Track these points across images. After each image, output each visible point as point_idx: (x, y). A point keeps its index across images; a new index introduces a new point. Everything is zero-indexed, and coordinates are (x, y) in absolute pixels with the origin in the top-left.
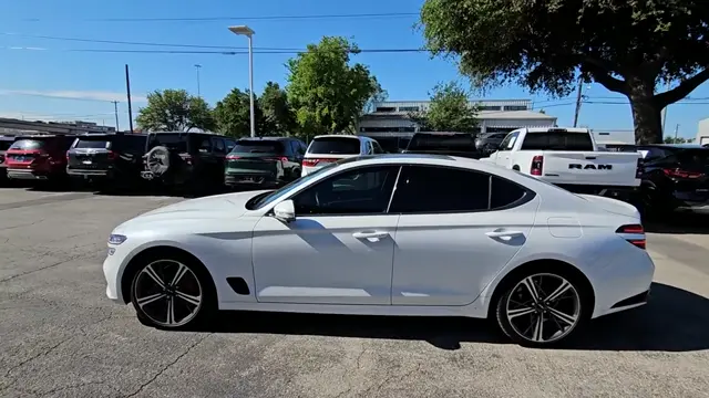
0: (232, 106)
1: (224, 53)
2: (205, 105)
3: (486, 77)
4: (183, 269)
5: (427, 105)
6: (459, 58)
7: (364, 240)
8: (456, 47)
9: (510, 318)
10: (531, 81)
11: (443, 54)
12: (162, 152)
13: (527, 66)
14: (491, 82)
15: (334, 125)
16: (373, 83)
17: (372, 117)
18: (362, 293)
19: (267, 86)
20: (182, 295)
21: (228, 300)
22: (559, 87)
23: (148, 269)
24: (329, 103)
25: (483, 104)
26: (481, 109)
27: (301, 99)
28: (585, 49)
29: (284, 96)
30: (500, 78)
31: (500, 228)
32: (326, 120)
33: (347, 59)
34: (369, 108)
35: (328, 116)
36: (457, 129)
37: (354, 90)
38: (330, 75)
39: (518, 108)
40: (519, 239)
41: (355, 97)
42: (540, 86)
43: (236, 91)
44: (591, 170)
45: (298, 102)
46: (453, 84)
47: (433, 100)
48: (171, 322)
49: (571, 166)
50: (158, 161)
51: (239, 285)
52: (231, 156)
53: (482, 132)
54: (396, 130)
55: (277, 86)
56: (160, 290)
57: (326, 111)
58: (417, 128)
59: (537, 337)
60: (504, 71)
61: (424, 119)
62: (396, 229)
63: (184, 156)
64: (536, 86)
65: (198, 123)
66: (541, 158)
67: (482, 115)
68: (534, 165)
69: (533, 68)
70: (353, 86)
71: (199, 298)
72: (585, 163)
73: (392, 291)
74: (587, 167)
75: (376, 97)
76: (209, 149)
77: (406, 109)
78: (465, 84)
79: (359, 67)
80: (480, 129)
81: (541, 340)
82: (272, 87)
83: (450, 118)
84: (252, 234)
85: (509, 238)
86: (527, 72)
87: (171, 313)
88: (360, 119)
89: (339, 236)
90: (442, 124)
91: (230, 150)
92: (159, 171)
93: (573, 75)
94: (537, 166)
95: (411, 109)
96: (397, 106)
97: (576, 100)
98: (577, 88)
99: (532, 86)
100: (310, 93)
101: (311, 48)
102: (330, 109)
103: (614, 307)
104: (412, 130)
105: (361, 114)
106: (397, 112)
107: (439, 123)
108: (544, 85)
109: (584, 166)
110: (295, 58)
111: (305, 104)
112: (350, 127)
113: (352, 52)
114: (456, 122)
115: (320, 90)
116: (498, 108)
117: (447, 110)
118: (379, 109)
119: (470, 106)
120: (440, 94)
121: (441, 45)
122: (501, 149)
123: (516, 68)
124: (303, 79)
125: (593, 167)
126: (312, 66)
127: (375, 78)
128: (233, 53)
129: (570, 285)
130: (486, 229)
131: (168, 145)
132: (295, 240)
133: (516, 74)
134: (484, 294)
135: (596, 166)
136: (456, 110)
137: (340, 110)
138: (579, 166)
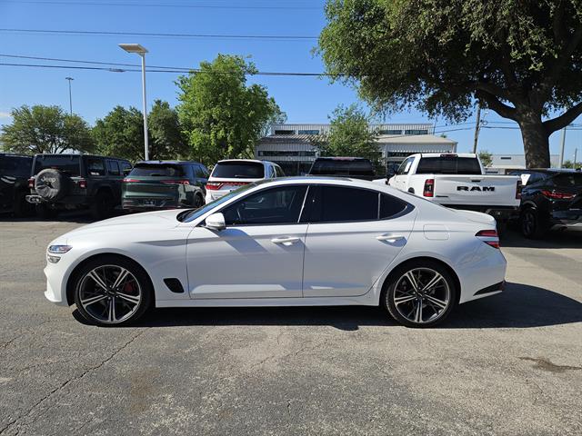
0: (115, 126)
1: (110, 70)
2: (82, 125)
3: (386, 101)
4: (124, 273)
5: (327, 129)
6: (358, 83)
7: (280, 244)
8: (354, 72)
9: (396, 304)
10: (430, 106)
11: (343, 79)
12: (52, 175)
13: (425, 91)
14: (391, 108)
15: (230, 148)
16: (271, 105)
17: (270, 140)
18: (279, 288)
19: (154, 104)
20: (122, 296)
21: (164, 298)
22: (457, 112)
23: (92, 274)
24: (225, 125)
25: (385, 128)
26: (382, 133)
27: (194, 120)
28: (480, 76)
29: (175, 116)
30: (400, 103)
31: (387, 233)
32: (222, 143)
33: (244, 80)
34: (267, 131)
35: (224, 139)
36: (358, 154)
37: (252, 112)
38: (226, 95)
39: (420, 132)
40: (401, 242)
41: (252, 119)
42: (438, 111)
43: (120, 110)
44: (476, 192)
45: (191, 123)
46: (353, 108)
47: (334, 124)
48: (112, 319)
49: (459, 188)
50: (47, 184)
51: (174, 285)
52: (128, 179)
53: (384, 156)
54: (295, 154)
55: (166, 105)
56: (102, 292)
57: (221, 134)
58: (317, 152)
59: (418, 319)
60: (403, 95)
61: (324, 143)
62: (306, 235)
63: (77, 179)
64: (435, 111)
65: (73, 143)
66: (432, 181)
67: (383, 139)
68: (426, 188)
69: (431, 93)
70: (252, 107)
71: (139, 297)
72: (471, 186)
73: (303, 286)
74: (473, 189)
75: (274, 119)
76: (102, 173)
77: (306, 132)
78: (365, 108)
79: (255, 87)
80: (381, 153)
81: (421, 321)
82: (161, 106)
83: (351, 142)
84: (187, 241)
85: (393, 241)
86: (425, 97)
87: (112, 312)
88: (258, 143)
89: (260, 242)
90: (343, 148)
91: (127, 173)
92: (49, 194)
93: (470, 101)
94: (429, 188)
95: (311, 132)
96: (297, 129)
97: (475, 125)
98: (475, 114)
99: (430, 112)
100: (204, 115)
101: (205, 66)
102: (226, 132)
103: (476, 294)
104: (312, 154)
105: (259, 138)
106: (297, 136)
107: (340, 148)
108: (442, 111)
109: (470, 188)
110: (187, 76)
111: (199, 125)
112: (248, 150)
113: (249, 72)
114: (357, 146)
115: (215, 112)
116: (399, 132)
117: (348, 134)
118: (278, 132)
119: (370, 130)
120: (341, 118)
121: (341, 69)
122: (398, 173)
123: (415, 93)
124: (197, 99)
125: (478, 189)
126: (206, 85)
127: (273, 100)
128: (121, 71)
129: (441, 277)
130: (376, 234)
131: (58, 168)
132: (224, 246)
133: (415, 99)
134: (375, 286)
135: (481, 188)
136: (357, 134)
137: (237, 132)
138: (466, 189)
